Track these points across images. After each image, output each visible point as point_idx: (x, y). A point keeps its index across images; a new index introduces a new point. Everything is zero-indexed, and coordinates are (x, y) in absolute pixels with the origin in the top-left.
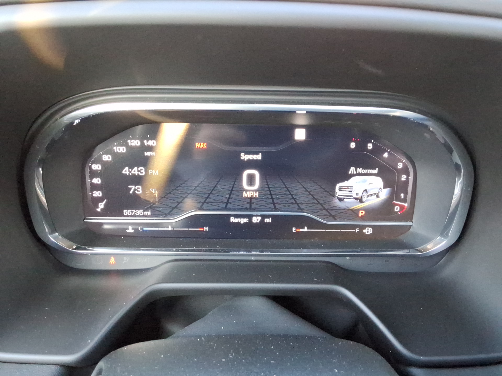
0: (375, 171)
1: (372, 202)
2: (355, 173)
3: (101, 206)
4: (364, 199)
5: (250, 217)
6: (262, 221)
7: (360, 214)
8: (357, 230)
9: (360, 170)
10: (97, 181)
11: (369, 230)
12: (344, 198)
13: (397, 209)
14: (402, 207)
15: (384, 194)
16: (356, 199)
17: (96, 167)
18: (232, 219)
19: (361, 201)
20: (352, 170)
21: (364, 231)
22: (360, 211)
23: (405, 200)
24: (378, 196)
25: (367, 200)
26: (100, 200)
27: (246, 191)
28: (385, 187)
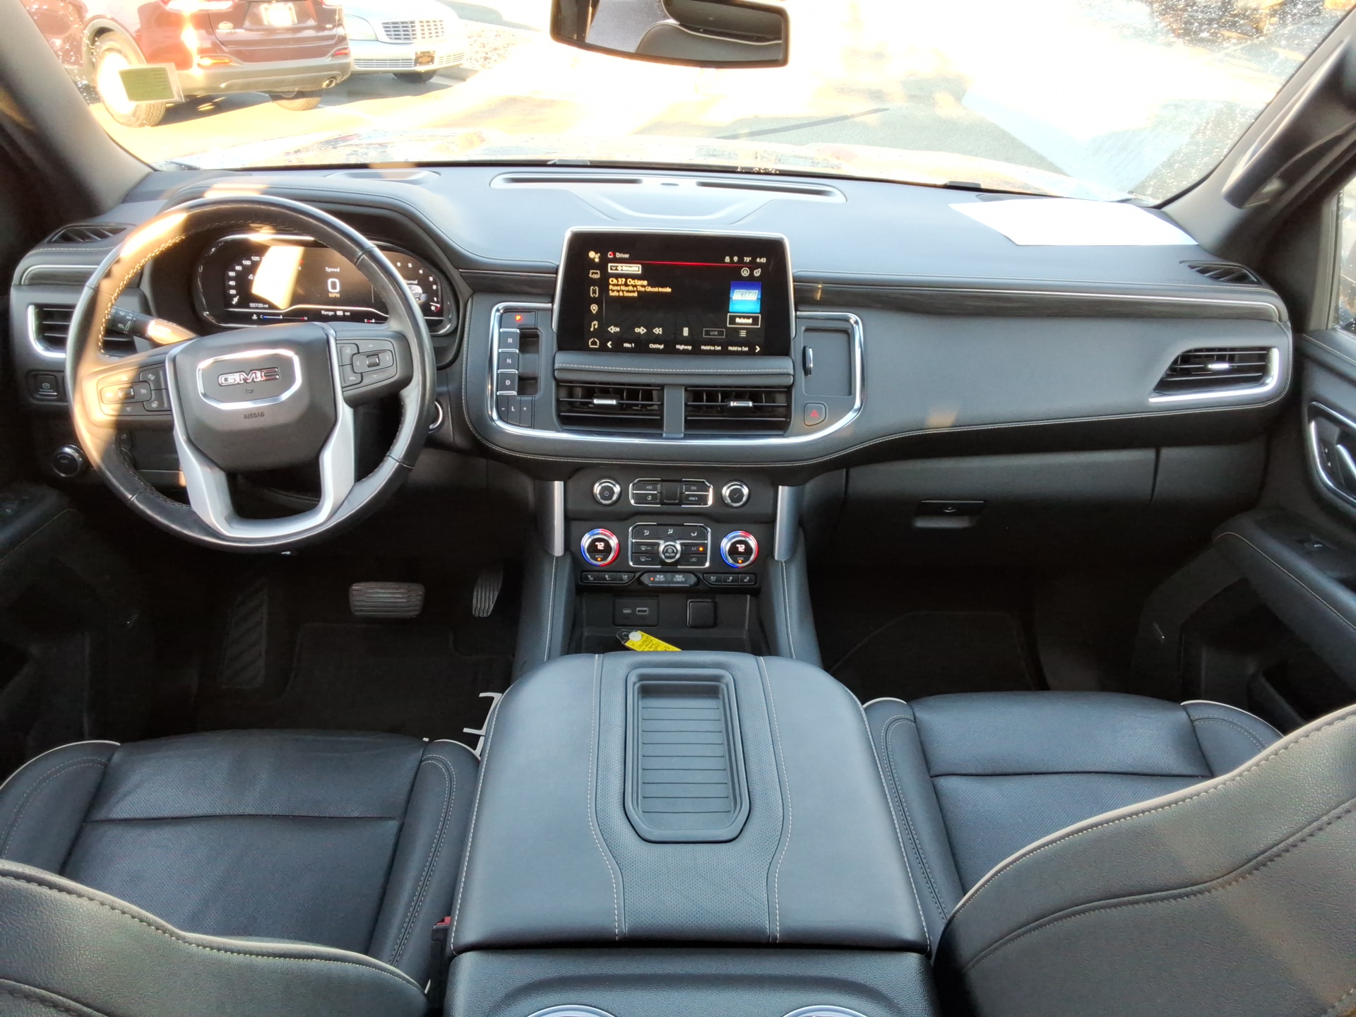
0: (416, 282)
3: (235, 300)
5: (335, 311)
6: (344, 314)
10: (232, 283)
13: (433, 308)
14: (436, 307)
15: (424, 298)
17: (232, 274)
18: (323, 312)
23: (437, 302)
26: (235, 296)
27: (331, 293)
28: (423, 293)
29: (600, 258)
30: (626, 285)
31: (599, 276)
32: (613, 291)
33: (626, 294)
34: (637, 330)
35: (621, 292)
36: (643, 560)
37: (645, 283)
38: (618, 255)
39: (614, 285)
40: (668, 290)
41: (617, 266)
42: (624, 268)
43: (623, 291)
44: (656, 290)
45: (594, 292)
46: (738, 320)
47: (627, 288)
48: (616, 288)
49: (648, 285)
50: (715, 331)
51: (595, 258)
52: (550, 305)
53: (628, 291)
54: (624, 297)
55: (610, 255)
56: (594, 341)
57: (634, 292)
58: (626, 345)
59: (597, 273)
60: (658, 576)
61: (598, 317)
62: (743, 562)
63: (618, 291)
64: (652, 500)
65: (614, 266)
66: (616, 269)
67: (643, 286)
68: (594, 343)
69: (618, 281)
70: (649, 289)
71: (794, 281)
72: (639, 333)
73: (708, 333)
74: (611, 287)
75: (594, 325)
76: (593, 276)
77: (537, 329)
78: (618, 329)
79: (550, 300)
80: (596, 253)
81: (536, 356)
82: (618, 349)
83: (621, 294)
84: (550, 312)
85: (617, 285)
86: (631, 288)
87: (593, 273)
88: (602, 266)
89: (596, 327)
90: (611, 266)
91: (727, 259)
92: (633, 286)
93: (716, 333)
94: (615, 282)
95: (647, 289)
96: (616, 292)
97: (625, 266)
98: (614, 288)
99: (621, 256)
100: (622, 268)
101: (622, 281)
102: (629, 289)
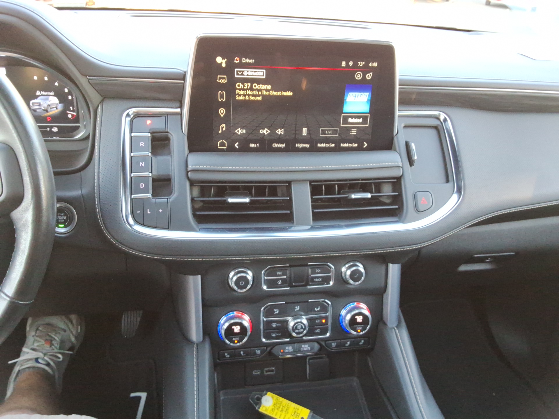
0: (52, 93)
1: (54, 112)
2: (40, 94)
4: (49, 110)
7: (48, 119)
8: (48, 129)
9: (43, 93)
11: (56, 129)
12: (36, 110)
13: (70, 116)
14: (72, 115)
15: (60, 107)
16: (44, 110)
19: (47, 111)
20: (38, 93)
21: (53, 130)
22: (48, 118)
23: (73, 111)
24: (57, 109)
25: (51, 111)
28: (60, 103)
29: (226, 63)
30: (251, 89)
31: (226, 81)
32: (240, 95)
33: (252, 98)
34: (262, 131)
35: (247, 97)
36: (274, 335)
37: (269, 87)
38: (244, 60)
39: (240, 90)
40: (290, 94)
41: (243, 72)
42: (250, 73)
43: (249, 95)
44: (279, 93)
45: (222, 96)
46: (350, 120)
47: (252, 93)
48: (242, 92)
49: (272, 89)
50: (330, 130)
51: (222, 63)
52: (178, 110)
53: (254, 95)
54: (249, 101)
55: (237, 60)
56: (223, 142)
57: (259, 96)
58: (252, 145)
59: (224, 78)
60: (287, 348)
61: (226, 119)
62: (361, 331)
63: (244, 95)
64: (282, 283)
65: (240, 72)
66: (242, 74)
67: (267, 90)
68: (223, 144)
69: (244, 86)
70: (273, 93)
71: (399, 85)
72: (264, 134)
73: (324, 132)
74: (237, 91)
75: (223, 128)
76: (220, 81)
77: (168, 132)
78: (244, 131)
79: (178, 105)
80: (223, 59)
81: (168, 158)
82: (245, 149)
83: (247, 98)
84: (179, 116)
85: (243, 89)
86: (256, 92)
87: (220, 78)
88: (229, 71)
89: (224, 129)
90: (237, 71)
91: (344, 64)
92: (259, 90)
93: (331, 132)
94: (241, 86)
95: (271, 93)
96: (243, 96)
97: (250, 71)
98: (240, 92)
99: (247, 61)
100: (247, 73)
101: (248, 86)
102: (254, 93)
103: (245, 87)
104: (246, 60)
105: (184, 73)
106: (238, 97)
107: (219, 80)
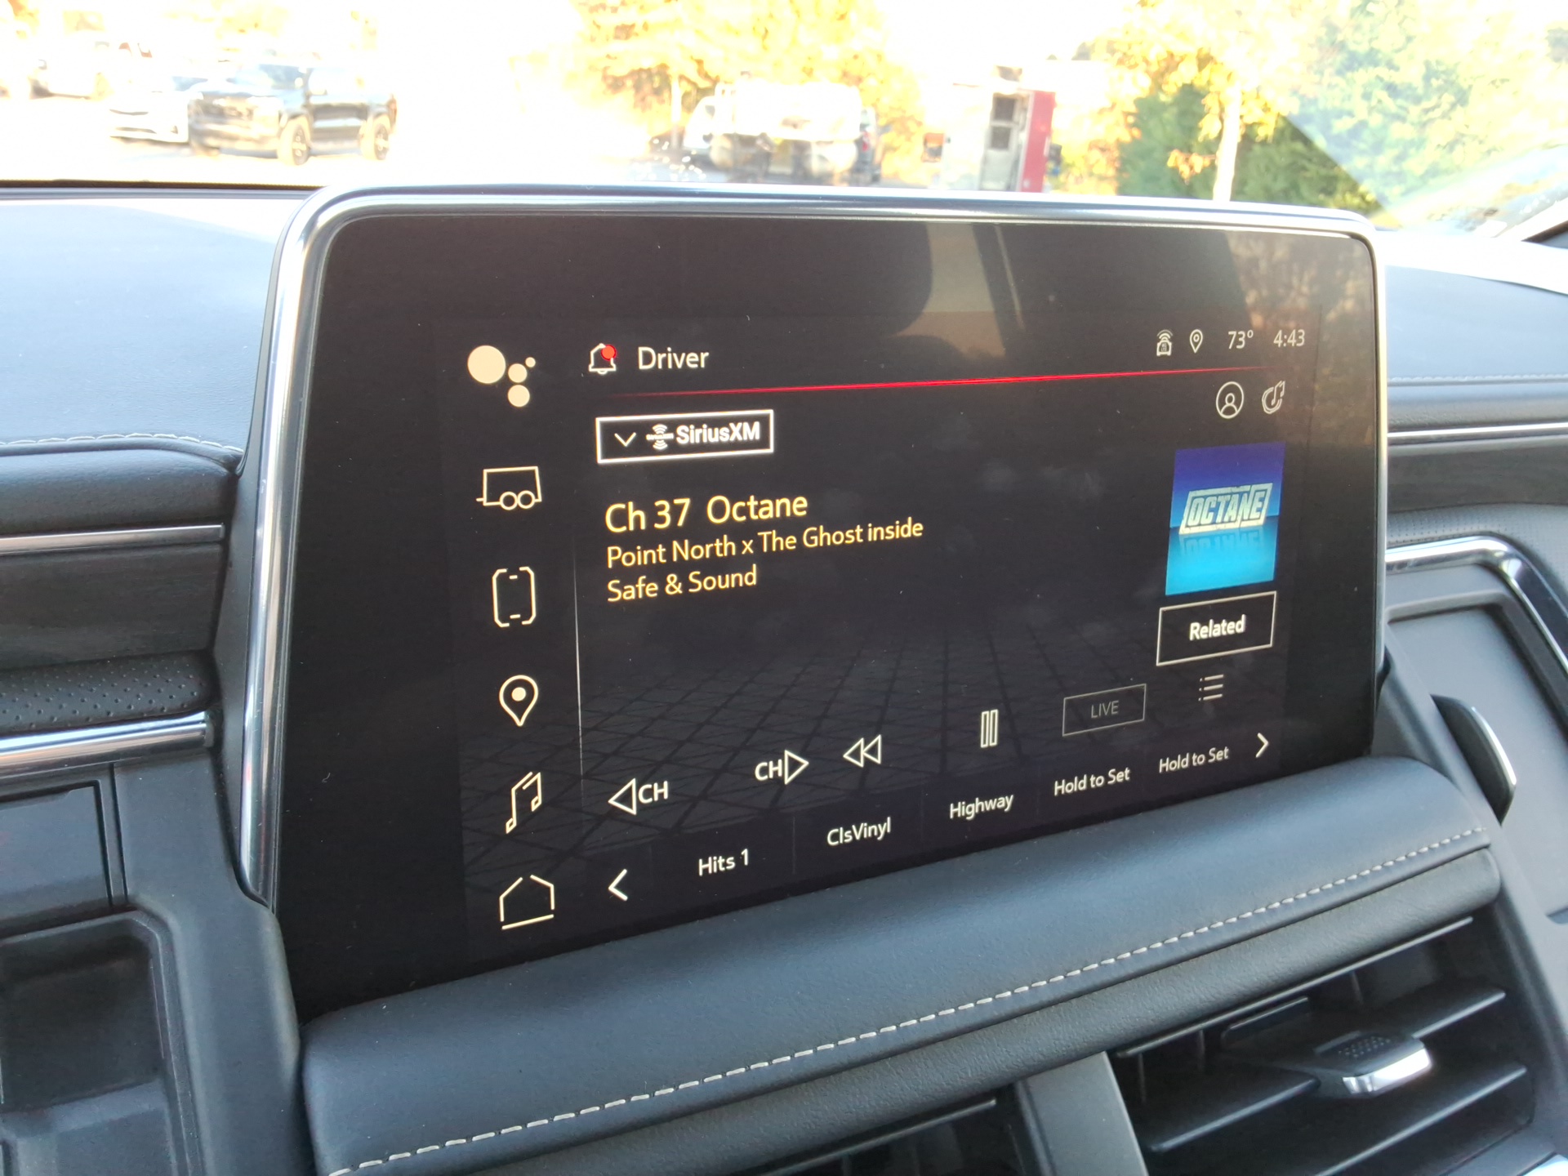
29: (533, 381)
30: (698, 530)
31: (537, 498)
32: (628, 576)
33: (701, 585)
34: (769, 769)
35: (672, 580)
37: (798, 506)
38: (651, 359)
39: (629, 542)
40: (912, 529)
42: (687, 435)
43: (682, 568)
44: (853, 536)
45: (514, 597)
46: (1197, 631)
47: (702, 551)
48: (641, 557)
49: (815, 516)
50: (1106, 699)
51: (506, 383)
52: (197, 723)
53: (713, 566)
54: (687, 602)
55: (601, 361)
56: (528, 885)
57: (737, 563)
58: (712, 865)
59: (526, 482)
61: (545, 741)
63: (656, 573)
65: (625, 429)
66: (641, 445)
67: (785, 525)
68: (528, 902)
69: (653, 517)
70: (821, 538)
71: (1392, 429)
72: (777, 783)
73: (1079, 718)
74: (614, 555)
75: (526, 796)
76: (500, 503)
77: (127, 905)
78: (662, 790)
79: (188, 687)
80: (513, 357)
82: (667, 899)
83: (673, 586)
84: (203, 768)
85: (649, 538)
86: (724, 546)
87: (499, 485)
88: (555, 432)
89: (536, 803)
90: (608, 429)
91: (1164, 344)
92: (738, 532)
93: (1113, 707)
94: (637, 520)
95: (811, 542)
96: (646, 582)
97: (687, 422)
98: (629, 559)
99: (665, 361)
100: (671, 436)
101: (676, 511)
102: (713, 550)
103: (662, 520)
104: (661, 356)
105: (224, 471)
106: (620, 587)
107: (493, 497)
